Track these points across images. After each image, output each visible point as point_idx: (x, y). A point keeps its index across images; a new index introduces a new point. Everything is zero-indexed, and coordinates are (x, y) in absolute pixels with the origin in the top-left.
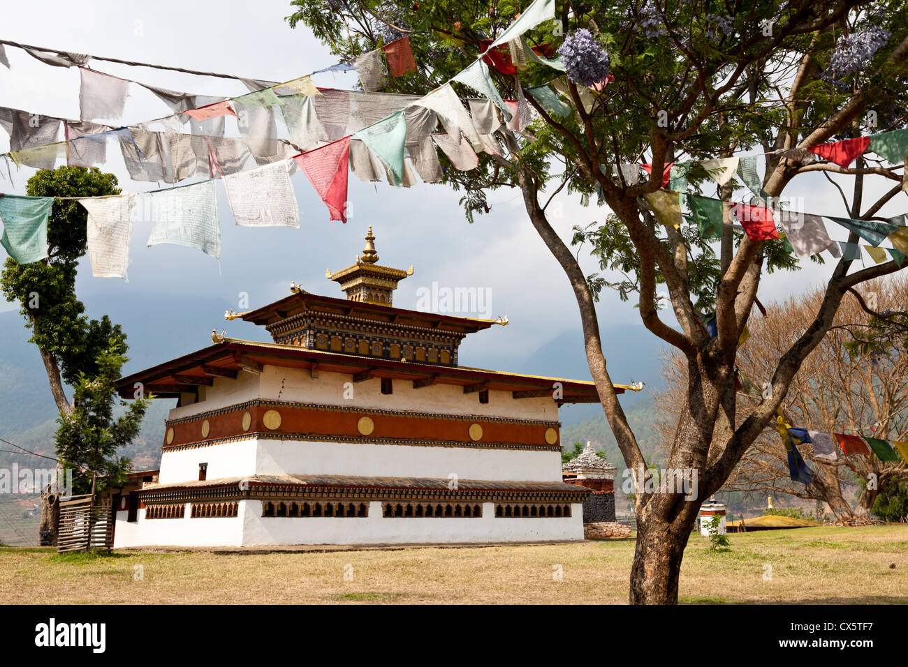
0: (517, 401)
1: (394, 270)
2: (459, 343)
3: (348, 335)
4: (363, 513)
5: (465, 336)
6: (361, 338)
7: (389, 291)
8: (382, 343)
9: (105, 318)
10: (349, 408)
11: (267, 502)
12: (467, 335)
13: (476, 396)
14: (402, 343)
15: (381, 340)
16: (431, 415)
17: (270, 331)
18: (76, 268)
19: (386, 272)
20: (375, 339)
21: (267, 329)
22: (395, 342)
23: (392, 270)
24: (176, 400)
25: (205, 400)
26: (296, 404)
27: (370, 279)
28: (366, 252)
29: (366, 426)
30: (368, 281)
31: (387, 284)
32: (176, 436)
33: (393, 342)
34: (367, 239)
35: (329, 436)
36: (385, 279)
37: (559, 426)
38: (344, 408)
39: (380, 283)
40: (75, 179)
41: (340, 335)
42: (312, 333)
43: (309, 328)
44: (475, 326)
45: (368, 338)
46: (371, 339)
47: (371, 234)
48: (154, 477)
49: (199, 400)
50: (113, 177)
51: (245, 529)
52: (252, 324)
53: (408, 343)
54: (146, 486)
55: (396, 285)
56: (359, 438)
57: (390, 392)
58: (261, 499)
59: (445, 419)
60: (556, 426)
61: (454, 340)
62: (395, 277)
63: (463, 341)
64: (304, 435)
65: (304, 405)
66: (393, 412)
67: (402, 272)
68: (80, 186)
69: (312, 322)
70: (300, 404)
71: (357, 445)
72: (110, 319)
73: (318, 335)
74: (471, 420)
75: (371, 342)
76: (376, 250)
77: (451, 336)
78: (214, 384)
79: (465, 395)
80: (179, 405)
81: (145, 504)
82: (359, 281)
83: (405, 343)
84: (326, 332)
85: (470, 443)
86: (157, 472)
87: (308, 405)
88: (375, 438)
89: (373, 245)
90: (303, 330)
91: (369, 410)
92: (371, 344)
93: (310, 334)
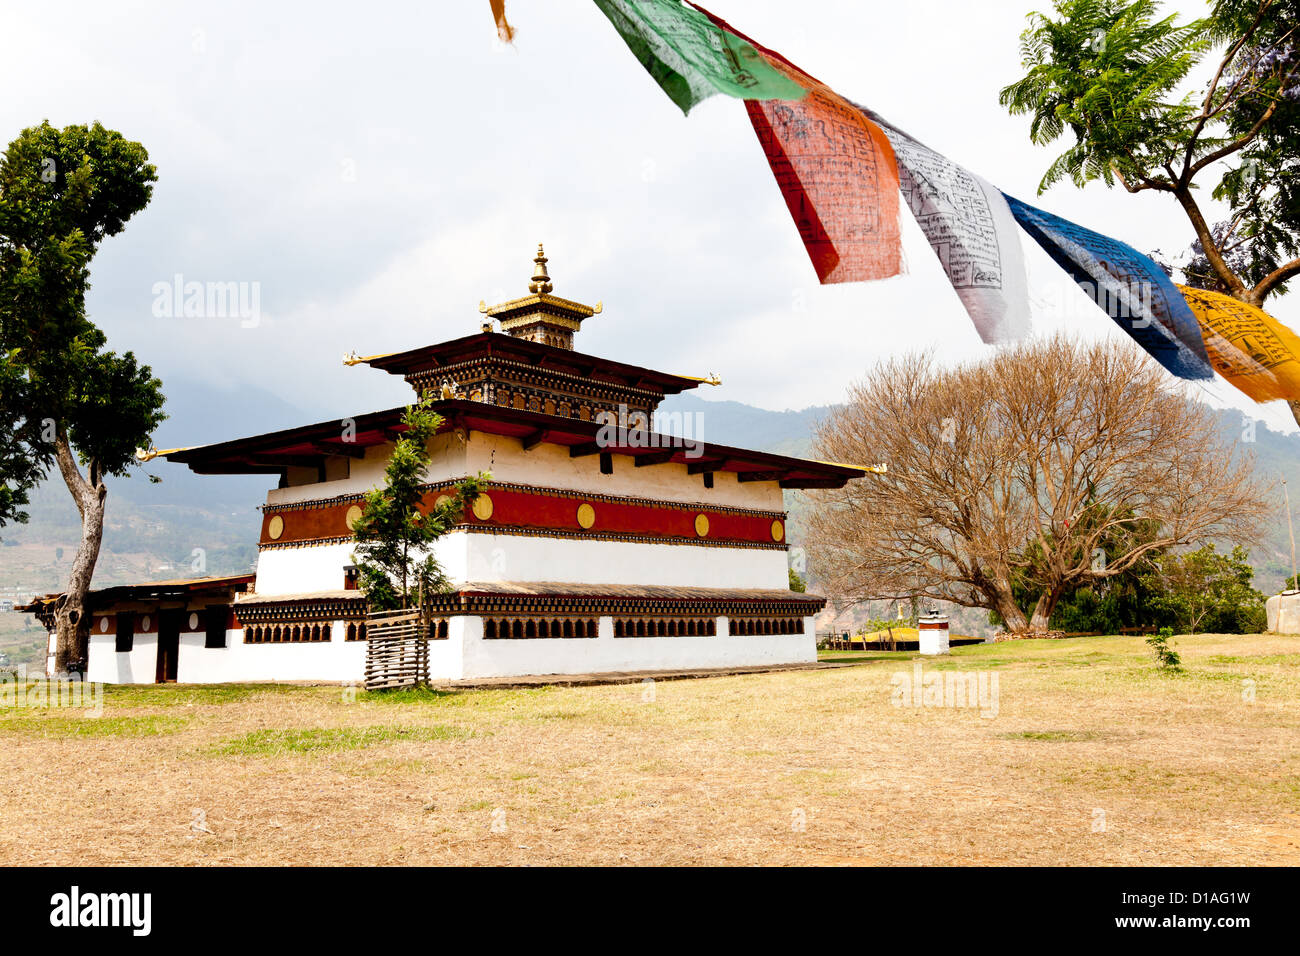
0: (742, 485)
1: (580, 305)
2: (656, 407)
3: (532, 393)
4: (592, 632)
5: (663, 398)
6: (547, 396)
7: (568, 333)
8: (570, 405)
9: (129, 355)
10: (567, 492)
11: (488, 618)
12: (666, 396)
13: (700, 478)
14: (593, 405)
15: (569, 401)
16: (655, 502)
17: (412, 383)
18: (88, 280)
19: (570, 307)
20: (562, 399)
21: (407, 380)
22: (586, 403)
23: (576, 305)
24: (278, 477)
25: (348, 477)
26: (509, 484)
27: (550, 317)
28: (535, 279)
29: (586, 517)
30: (547, 319)
31: (569, 325)
32: (288, 529)
33: (582, 403)
34: (537, 261)
35: (546, 529)
36: (566, 317)
37: (785, 518)
38: (562, 491)
39: (562, 322)
40: (98, 147)
41: (524, 392)
42: (492, 387)
43: (488, 381)
44: (677, 385)
45: (555, 397)
46: (559, 399)
47: (542, 254)
48: (250, 585)
49: (328, 478)
50: (140, 147)
51: (465, 654)
52: (384, 372)
53: (600, 405)
54: (239, 598)
55: (579, 326)
56: (578, 532)
57: (611, 472)
58: (481, 615)
59: (670, 507)
60: (782, 517)
61: (650, 403)
62: (578, 315)
63: (661, 404)
64: (520, 527)
65: (518, 486)
66: (615, 498)
67: (588, 309)
68: (105, 158)
69: (493, 372)
70: (513, 486)
71: (577, 541)
72: (136, 356)
73: (499, 390)
74: (698, 510)
75: (558, 402)
76: (549, 275)
77: (648, 397)
78: (366, 455)
79: (689, 477)
80: (283, 484)
81: (241, 624)
82: (536, 318)
83: (596, 405)
84: (508, 388)
85: (696, 539)
86: (253, 578)
87: (522, 487)
88: (599, 532)
89: (545, 268)
90: (476, 383)
91: (589, 495)
92: (558, 406)
93: (489, 390)
